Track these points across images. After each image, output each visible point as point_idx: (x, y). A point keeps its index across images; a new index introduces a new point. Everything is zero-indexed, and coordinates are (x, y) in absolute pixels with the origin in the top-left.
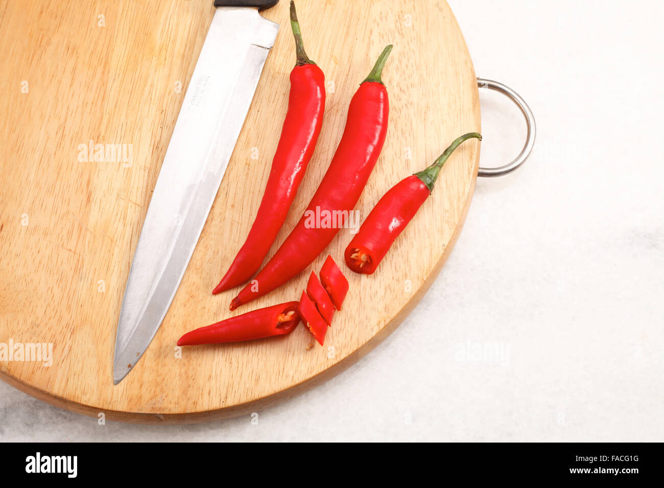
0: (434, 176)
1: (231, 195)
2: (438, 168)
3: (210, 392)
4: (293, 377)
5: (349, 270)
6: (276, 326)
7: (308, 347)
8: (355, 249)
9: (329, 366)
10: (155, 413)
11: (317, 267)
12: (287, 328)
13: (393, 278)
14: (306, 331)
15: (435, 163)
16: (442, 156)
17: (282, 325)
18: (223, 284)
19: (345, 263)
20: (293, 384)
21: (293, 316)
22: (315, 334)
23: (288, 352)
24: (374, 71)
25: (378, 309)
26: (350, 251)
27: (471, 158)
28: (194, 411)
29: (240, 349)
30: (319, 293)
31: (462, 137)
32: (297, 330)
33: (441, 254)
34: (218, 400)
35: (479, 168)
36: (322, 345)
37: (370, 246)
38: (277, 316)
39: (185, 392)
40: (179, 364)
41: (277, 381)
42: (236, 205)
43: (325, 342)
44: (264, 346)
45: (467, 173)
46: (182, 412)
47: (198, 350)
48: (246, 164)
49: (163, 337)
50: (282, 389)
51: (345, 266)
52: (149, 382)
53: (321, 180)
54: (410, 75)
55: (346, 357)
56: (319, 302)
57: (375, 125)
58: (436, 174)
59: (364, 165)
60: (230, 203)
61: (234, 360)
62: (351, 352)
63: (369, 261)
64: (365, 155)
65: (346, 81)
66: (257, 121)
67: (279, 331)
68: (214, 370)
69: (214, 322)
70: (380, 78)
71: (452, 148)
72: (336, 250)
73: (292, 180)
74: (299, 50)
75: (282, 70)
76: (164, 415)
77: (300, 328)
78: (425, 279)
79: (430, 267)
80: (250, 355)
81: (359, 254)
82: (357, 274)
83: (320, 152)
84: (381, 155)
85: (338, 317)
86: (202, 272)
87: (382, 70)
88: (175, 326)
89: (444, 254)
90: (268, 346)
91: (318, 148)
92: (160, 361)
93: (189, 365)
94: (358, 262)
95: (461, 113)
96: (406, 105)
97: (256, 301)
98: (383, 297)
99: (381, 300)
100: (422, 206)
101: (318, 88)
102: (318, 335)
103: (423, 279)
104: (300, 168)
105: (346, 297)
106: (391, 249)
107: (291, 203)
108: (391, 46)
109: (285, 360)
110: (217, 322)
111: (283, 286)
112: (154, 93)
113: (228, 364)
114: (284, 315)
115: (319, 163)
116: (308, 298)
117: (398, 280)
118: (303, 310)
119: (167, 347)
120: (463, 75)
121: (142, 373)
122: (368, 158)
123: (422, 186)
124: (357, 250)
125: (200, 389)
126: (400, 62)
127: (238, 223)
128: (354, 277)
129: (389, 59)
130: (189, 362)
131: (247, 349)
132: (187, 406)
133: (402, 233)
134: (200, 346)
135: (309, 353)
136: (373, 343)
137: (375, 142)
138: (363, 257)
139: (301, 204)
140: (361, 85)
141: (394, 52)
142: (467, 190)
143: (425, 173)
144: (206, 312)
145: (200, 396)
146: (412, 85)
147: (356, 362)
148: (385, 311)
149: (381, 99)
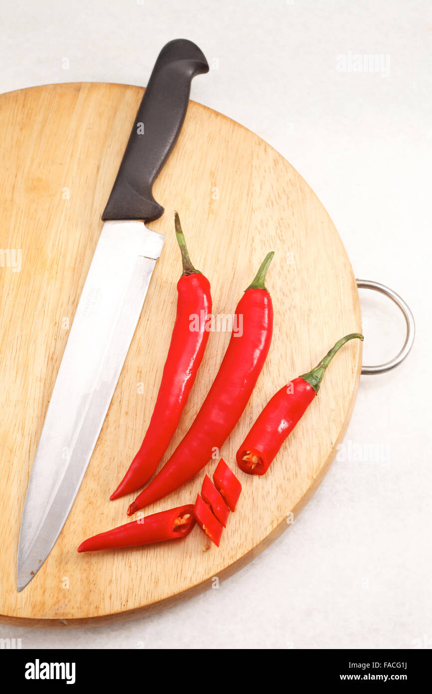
0: (319, 377)
1: (125, 403)
2: (323, 369)
3: (111, 596)
4: (191, 578)
5: (241, 471)
6: (173, 530)
7: (204, 549)
8: (246, 452)
9: (226, 566)
10: (58, 618)
11: (210, 470)
12: (184, 531)
13: (284, 478)
14: (202, 533)
15: (319, 364)
16: (326, 358)
17: (179, 528)
18: (120, 489)
19: (237, 465)
20: (191, 585)
21: (188, 519)
22: (210, 536)
23: (185, 554)
24: (258, 278)
25: (270, 509)
26: (241, 454)
27: (354, 357)
28: (96, 615)
29: (138, 552)
30: (213, 497)
31: (344, 337)
32: (193, 532)
33: (329, 452)
34: (119, 604)
35: (363, 367)
36: (218, 546)
37: (260, 448)
38: (174, 520)
39: (87, 597)
40: (80, 570)
41: (175, 583)
42: (130, 413)
43: (221, 543)
44: (162, 548)
45: (350, 372)
46: (85, 617)
47: (98, 555)
48: (138, 372)
49: (63, 544)
50: (181, 590)
51: (237, 468)
52: (51, 589)
53: (211, 385)
54: (292, 279)
55: (242, 557)
56: (214, 506)
57: (261, 330)
58: (321, 376)
59: (252, 369)
60: (124, 410)
61: (133, 564)
62: (246, 552)
63: (260, 462)
64: (252, 359)
65: (230, 288)
66: (147, 329)
67: (176, 535)
68: (114, 575)
69: (113, 528)
70: (264, 284)
71: (336, 349)
72: (228, 453)
73: (183, 387)
74: (185, 260)
75: (169, 280)
76: (66, 619)
77: (196, 530)
78: (315, 477)
79: (319, 465)
80: (149, 559)
81: (250, 456)
82: (247, 475)
83: (209, 358)
84: (268, 359)
85: (232, 518)
86: (99, 479)
87: (265, 276)
88: (75, 533)
89: (332, 452)
90: (166, 549)
91: (207, 354)
92: (62, 567)
93: (90, 571)
94: (249, 463)
95: (342, 315)
96: (289, 309)
97: (152, 505)
98: (275, 496)
99: (274, 500)
100: (309, 407)
101: (205, 296)
102: (215, 536)
103: (313, 477)
104: (190, 375)
105: (240, 499)
106: (281, 449)
107: (182, 409)
108: (273, 253)
109: (183, 563)
110: (116, 527)
111: (179, 489)
112: (47, 305)
113: (127, 568)
114: (180, 518)
115: (208, 368)
116: (202, 501)
117: (289, 480)
118: (198, 513)
119: (68, 553)
120: (342, 278)
121: (45, 580)
122: (255, 362)
123: (308, 388)
124: (248, 452)
125: (101, 594)
126: (282, 267)
127: (133, 430)
128: (246, 478)
129: (271, 265)
130: (89, 567)
131: (146, 553)
132: (89, 610)
133: (291, 434)
134: (100, 551)
135: (206, 554)
136: (267, 542)
137: (261, 347)
138: (255, 459)
139: (192, 409)
140: (245, 292)
141: (276, 258)
142: (351, 389)
143: (311, 374)
144: (105, 517)
145: (102, 600)
146: (294, 289)
147: (252, 561)
148: (278, 510)
149: (265, 305)
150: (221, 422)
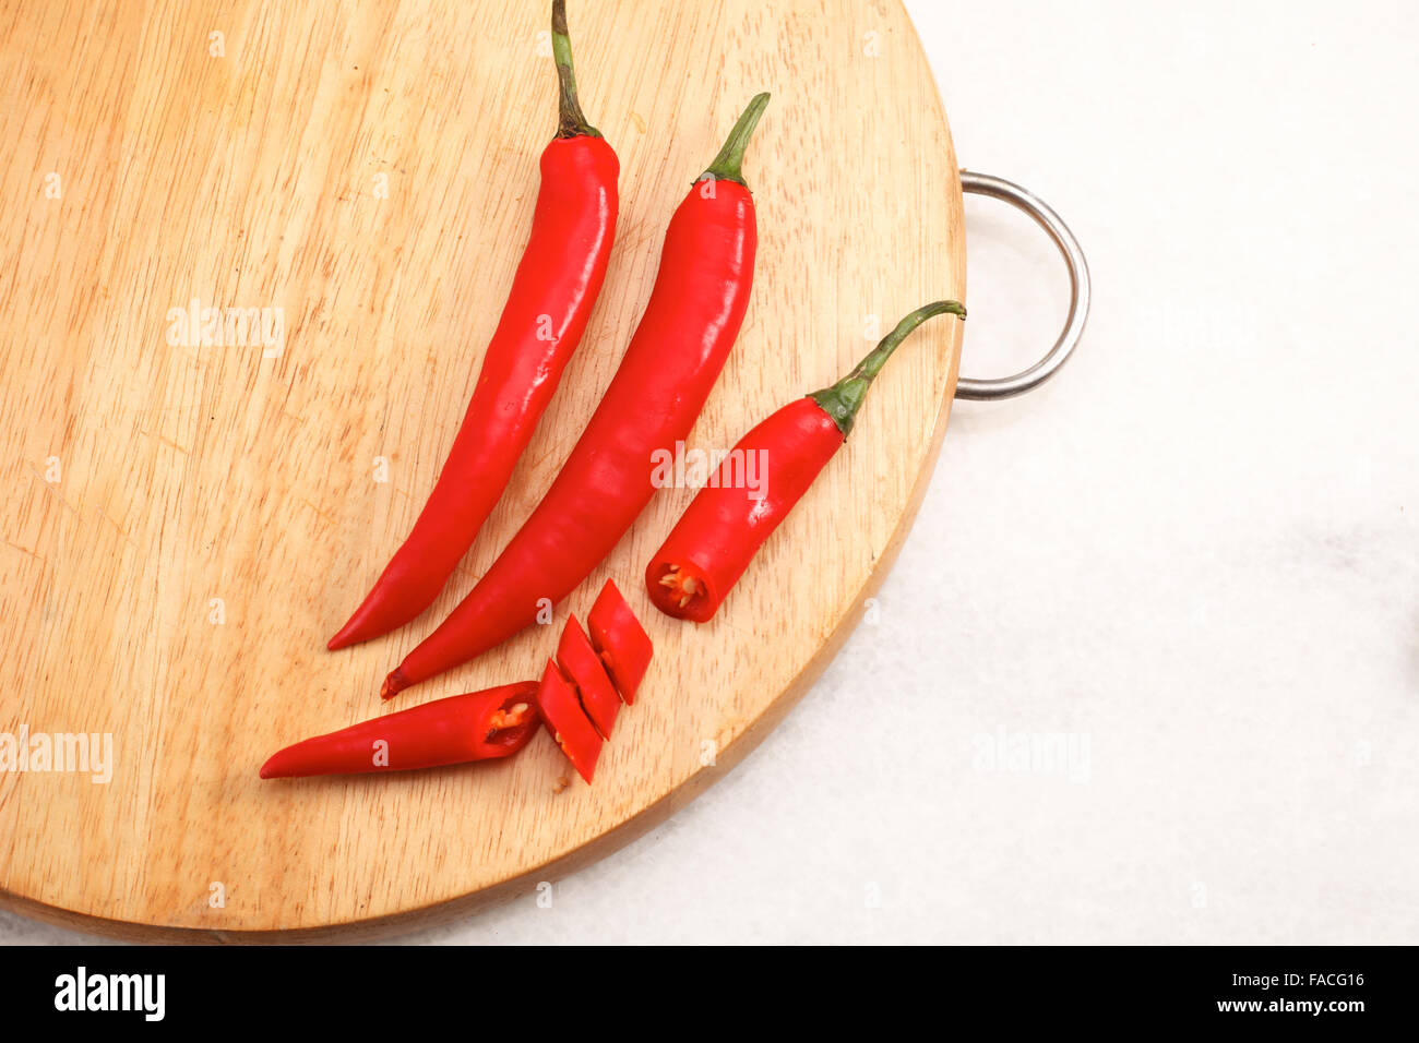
0: (854, 400)
1: (392, 431)
2: (864, 382)
3: (332, 884)
4: (521, 856)
5: (656, 609)
6: (485, 738)
7: (557, 786)
8: (669, 565)
9: (605, 830)
10: (207, 927)
11: (583, 603)
12: (511, 742)
13: (755, 632)
14: (555, 750)
15: (857, 370)
16: (873, 355)
17: (499, 735)
19: (646, 595)
20: (520, 869)
21: (524, 714)
22: (572, 758)
23: (511, 795)
24: (726, 154)
25: (718, 702)
26: (656, 570)
27: (940, 357)
28: (295, 925)
29: (402, 784)
30: (586, 668)
31: (921, 310)
32: (533, 746)
33: (865, 577)
34: (350, 902)
35: (960, 380)
36: (589, 783)
37: (703, 559)
38: (488, 717)
39: (276, 884)
40: (265, 819)
41: (484, 861)
42: (403, 455)
43: (597, 775)
44: (459, 778)
45: (929, 392)
46: (270, 928)
47: (308, 785)
48: (428, 360)
49: (229, 755)
50: (497, 880)
51: (646, 601)
52: (195, 858)
53: (598, 402)
54: (809, 163)
55: (643, 811)
56: (584, 689)
57: (724, 280)
58: (860, 397)
59: (696, 371)
60: (390, 446)
61: (388, 812)
62: (654, 799)
63: (701, 593)
64: (699, 348)
65: (661, 173)
66: (457, 259)
67: (491, 750)
68: (343, 833)
69: (346, 725)
70: (739, 169)
71: (898, 336)
72: (627, 565)
73: (526, 403)
74: (566, 102)
75: (517, 144)
76: (226, 932)
77: (541, 741)
78: (827, 635)
79: (839, 607)
80: (426, 801)
81: (679, 575)
82: (672, 619)
83: (598, 338)
84: (737, 346)
85: (627, 718)
86: (321, 607)
87: (743, 150)
88: (257, 729)
89: (871, 577)
90: (468, 781)
91: (594, 327)
92: (223, 809)
93: (287, 821)
94: (675, 594)
95: (920, 253)
96: (797, 231)
97: (442, 676)
98: (730, 674)
99: (727, 680)
100: (825, 467)
101: (602, 192)
102: (582, 758)
103: (822, 635)
104: (546, 376)
105: (648, 673)
106: (753, 564)
108: (767, 96)
109: (504, 817)
110: (353, 724)
111: (505, 644)
112: (223, 189)
113: (375, 820)
114: (503, 712)
115: (594, 362)
116: (558, 677)
117: (765, 636)
118: (547, 703)
119: (238, 777)
120: (928, 165)
121: (181, 837)
122: (706, 354)
123: (826, 424)
124: (674, 568)
125: (309, 877)
126: (787, 131)
127: (407, 496)
128: (666, 626)
129: (761, 124)
130: (287, 812)
131: (420, 787)
132: (280, 913)
133: (779, 529)
134: (312, 778)
135: (560, 800)
136: (705, 779)
137: (722, 320)
138: (688, 585)
139: (550, 457)
140: (693, 185)
141: (772, 109)
142: (929, 433)
143: (834, 393)
144: (329, 698)
145: (311, 890)
146: (812, 187)
147: (668, 817)
148: (735, 707)
149: (739, 219)
150: (615, 491)
